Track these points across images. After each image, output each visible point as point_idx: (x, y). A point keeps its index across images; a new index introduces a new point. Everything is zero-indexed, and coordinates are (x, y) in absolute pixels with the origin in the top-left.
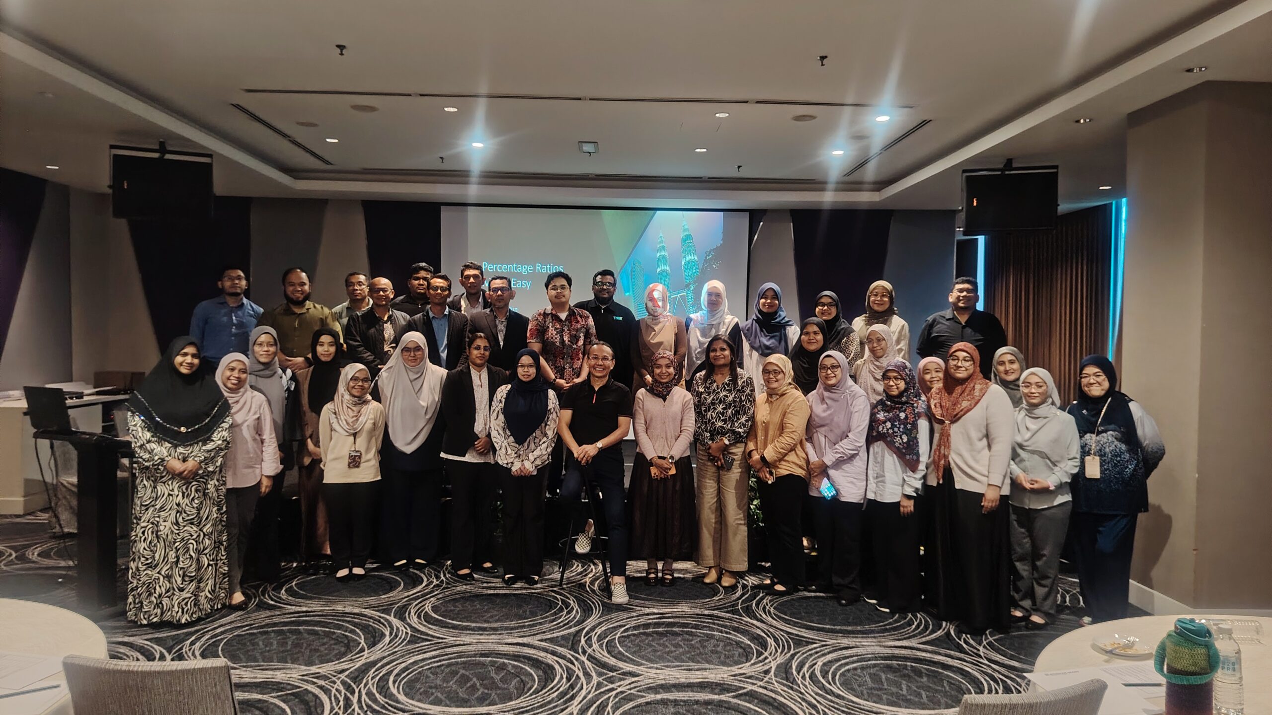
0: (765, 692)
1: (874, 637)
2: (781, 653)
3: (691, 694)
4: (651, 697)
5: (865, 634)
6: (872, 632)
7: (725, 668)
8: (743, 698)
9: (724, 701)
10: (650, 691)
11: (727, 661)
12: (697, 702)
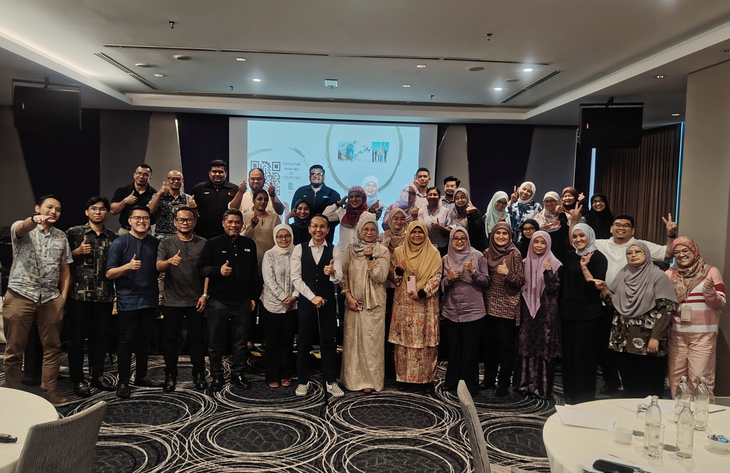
0: (442, 445)
1: (512, 411)
2: (453, 420)
3: (396, 446)
4: (371, 447)
5: (507, 409)
6: (511, 408)
7: (418, 430)
8: (429, 448)
9: (416, 450)
10: (370, 444)
11: (419, 425)
12: (400, 451)
